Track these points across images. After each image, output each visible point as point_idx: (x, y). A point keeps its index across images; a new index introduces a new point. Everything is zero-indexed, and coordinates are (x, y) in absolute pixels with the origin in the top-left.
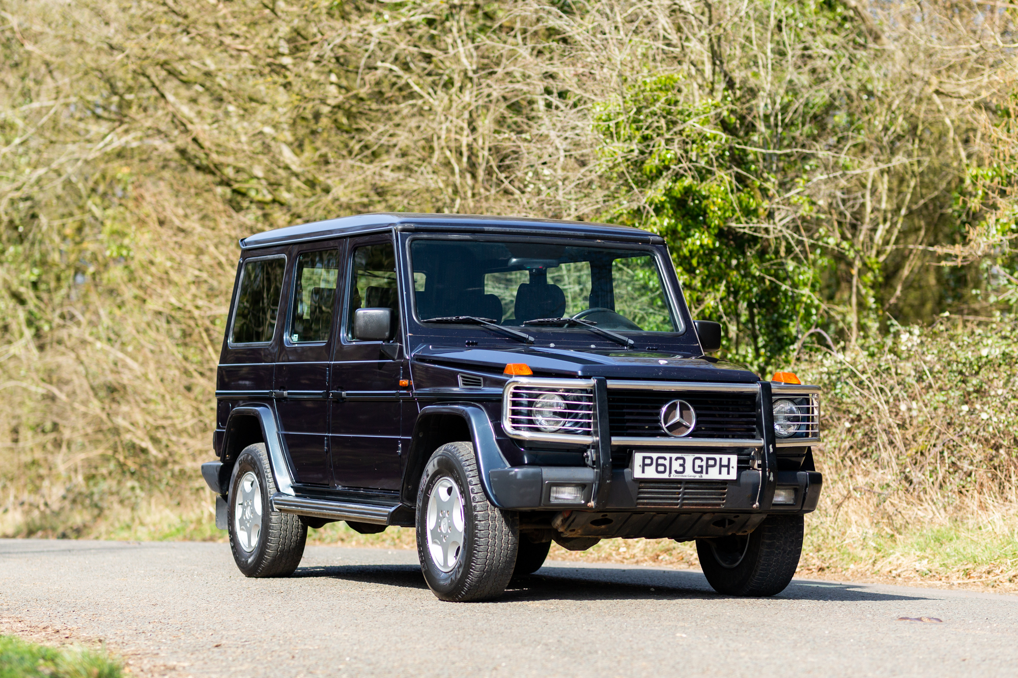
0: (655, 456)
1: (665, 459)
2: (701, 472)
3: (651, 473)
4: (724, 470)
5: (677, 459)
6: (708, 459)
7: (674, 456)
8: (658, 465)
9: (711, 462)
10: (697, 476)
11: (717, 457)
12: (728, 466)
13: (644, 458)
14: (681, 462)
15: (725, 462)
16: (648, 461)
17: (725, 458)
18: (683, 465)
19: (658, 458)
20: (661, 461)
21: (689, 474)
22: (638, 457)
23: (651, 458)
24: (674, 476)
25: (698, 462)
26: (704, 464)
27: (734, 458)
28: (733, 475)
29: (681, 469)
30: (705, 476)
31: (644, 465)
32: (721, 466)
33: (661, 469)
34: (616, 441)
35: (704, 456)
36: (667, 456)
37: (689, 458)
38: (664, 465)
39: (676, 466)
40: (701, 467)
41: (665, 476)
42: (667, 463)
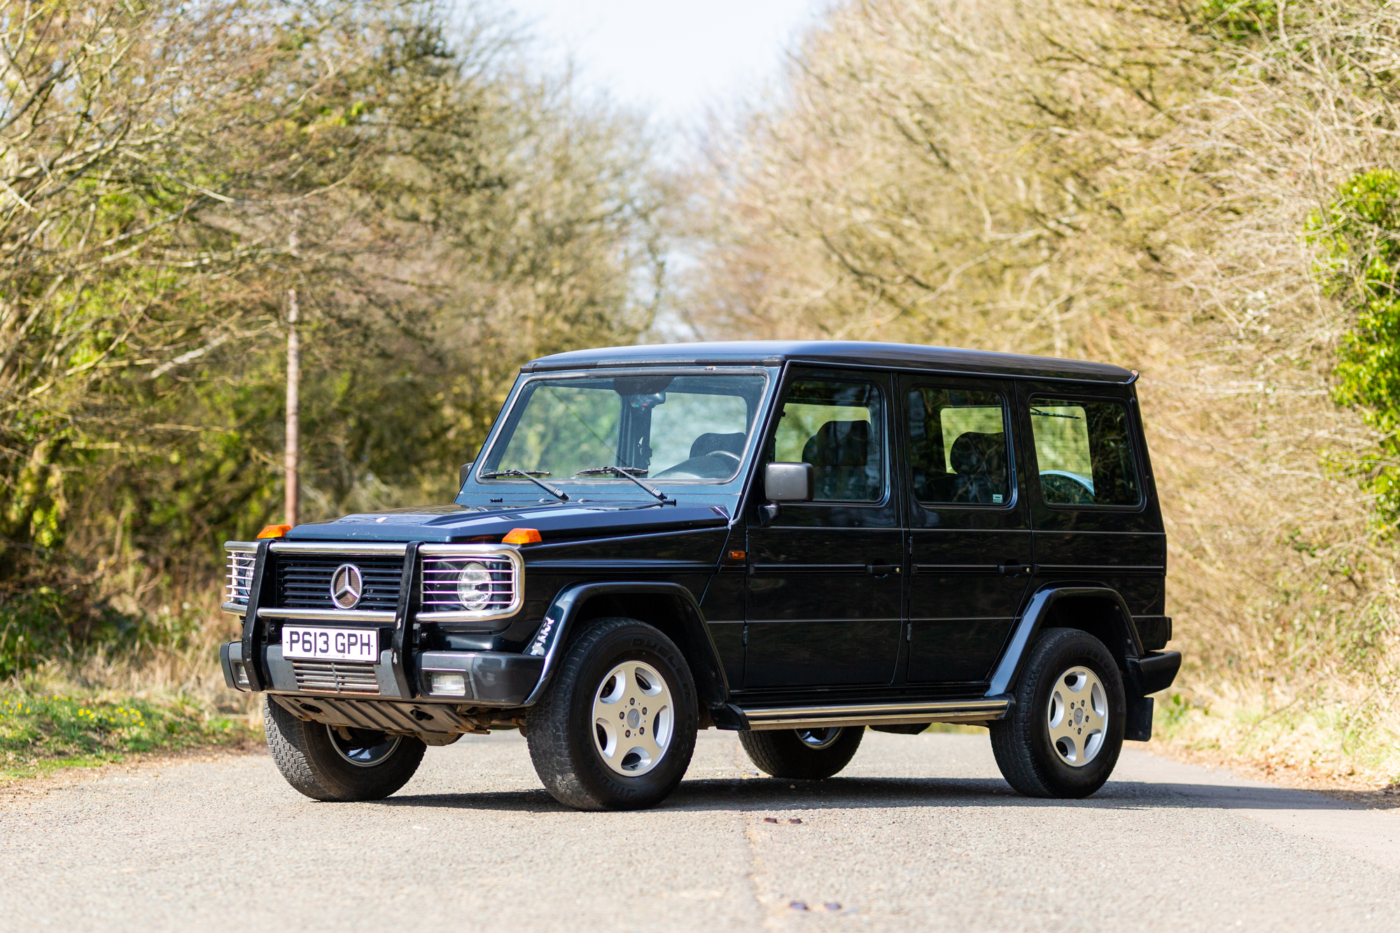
0: (301, 630)
1: (309, 634)
2: (343, 651)
3: (298, 652)
4: (366, 648)
5: (322, 634)
6: (350, 635)
7: (319, 631)
8: (304, 642)
9: (353, 640)
10: (340, 657)
11: (358, 633)
12: (368, 644)
13: (292, 633)
14: (324, 638)
15: (365, 640)
16: (295, 637)
17: (365, 633)
18: (326, 642)
19: (305, 633)
20: (307, 638)
21: (333, 655)
22: (286, 631)
23: (297, 633)
24: (320, 656)
25: (340, 638)
26: (346, 641)
27: (373, 635)
28: (373, 657)
29: (324, 647)
30: (347, 657)
31: (292, 642)
32: (362, 644)
33: (307, 646)
34: (262, 611)
35: (346, 632)
36: (312, 630)
37: (332, 632)
38: (309, 642)
39: (321, 640)
40: (343, 644)
41: (310, 655)
42: (312, 639)
